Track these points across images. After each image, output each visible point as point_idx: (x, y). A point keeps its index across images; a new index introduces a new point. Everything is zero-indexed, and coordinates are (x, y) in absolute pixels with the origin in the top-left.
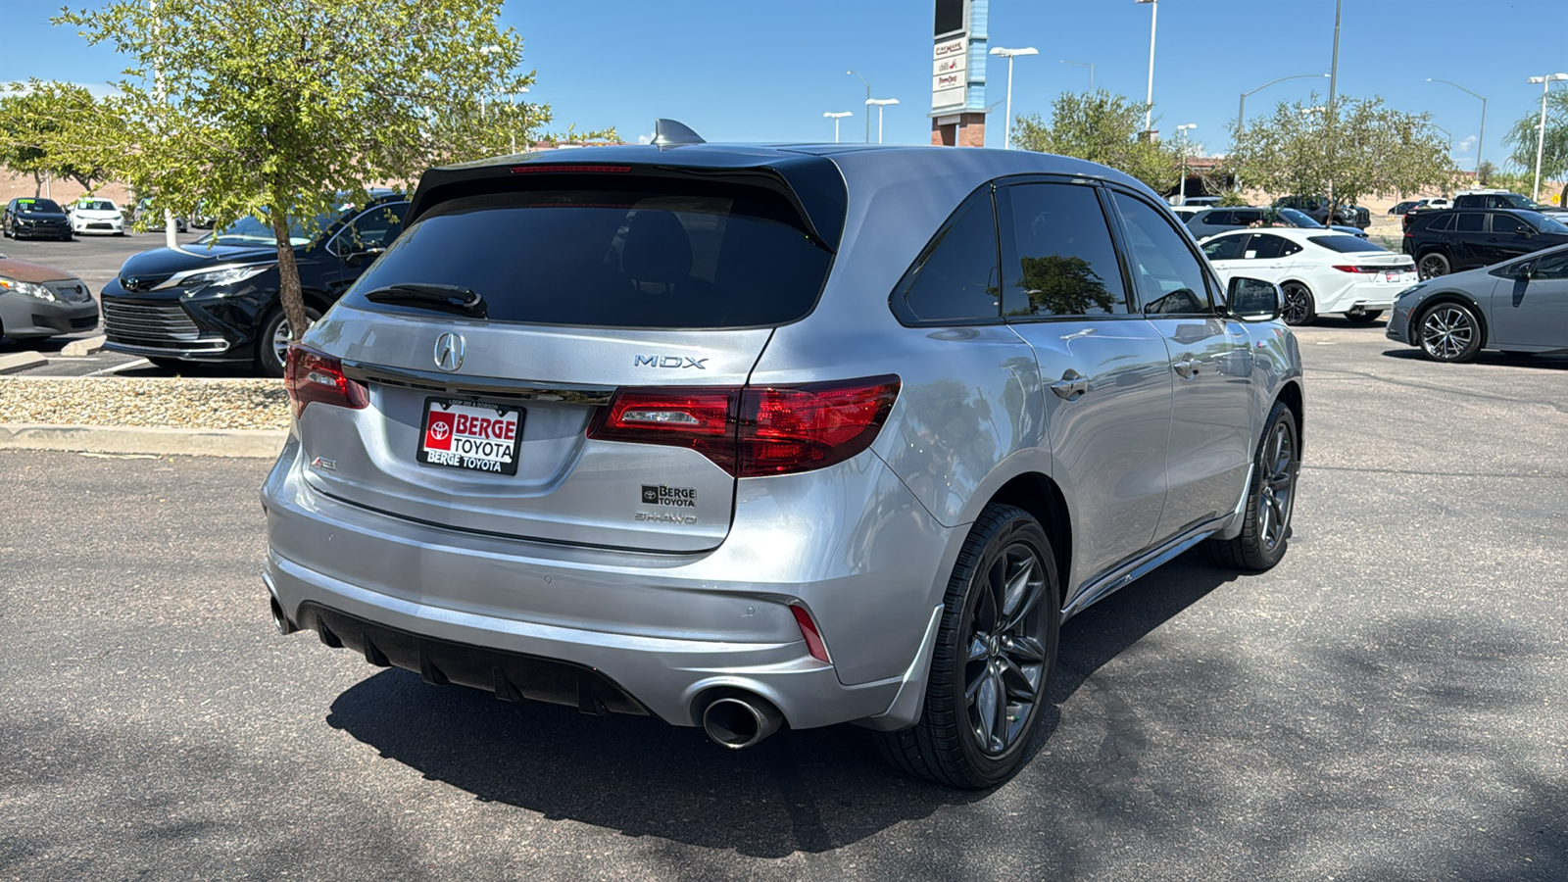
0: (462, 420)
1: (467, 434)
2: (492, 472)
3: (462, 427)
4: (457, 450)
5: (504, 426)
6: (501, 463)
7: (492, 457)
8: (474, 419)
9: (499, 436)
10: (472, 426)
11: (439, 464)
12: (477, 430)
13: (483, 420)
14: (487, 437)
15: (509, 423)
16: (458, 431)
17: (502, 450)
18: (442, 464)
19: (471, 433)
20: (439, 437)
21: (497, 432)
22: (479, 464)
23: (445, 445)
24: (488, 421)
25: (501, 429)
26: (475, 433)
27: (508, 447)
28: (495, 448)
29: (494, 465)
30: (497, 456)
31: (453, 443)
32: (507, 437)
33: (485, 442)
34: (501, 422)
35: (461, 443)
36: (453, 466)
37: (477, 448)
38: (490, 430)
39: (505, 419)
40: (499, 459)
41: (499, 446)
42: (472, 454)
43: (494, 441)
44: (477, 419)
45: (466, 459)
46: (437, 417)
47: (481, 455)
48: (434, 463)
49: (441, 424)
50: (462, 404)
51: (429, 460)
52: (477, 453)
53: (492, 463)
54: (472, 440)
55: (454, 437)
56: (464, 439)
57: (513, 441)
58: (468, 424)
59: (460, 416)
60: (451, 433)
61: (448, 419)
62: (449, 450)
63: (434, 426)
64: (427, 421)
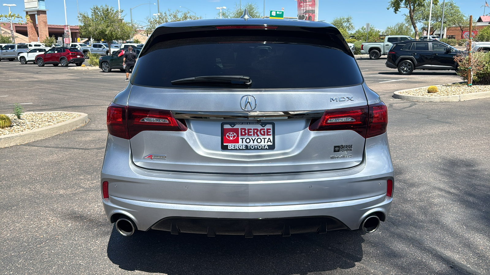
0: (243, 130)
1: (247, 136)
2: (264, 149)
3: (243, 133)
4: (243, 143)
5: (266, 130)
6: (268, 145)
7: (262, 143)
8: (248, 130)
9: (264, 135)
10: (249, 132)
11: (235, 149)
12: (252, 133)
13: (254, 129)
14: (258, 136)
15: (267, 129)
16: (242, 135)
17: (266, 140)
18: (237, 149)
19: (249, 135)
20: (231, 139)
21: (263, 133)
22: (256, 147)
23: (237, 141)
24: (257, 130)
25: (264, 132)
26: (251, 135)
27: (269, 139)
28: (263, 140)
29: (264, 147)
30: (264, 143)
31: (240, 140)
32: (268, 135)
33: (257, 138)
34: (264, 129)
35: (244, 140)
36: (242, 149)
37: (254, 141)
38: (259, 133)
39: (266, 128)
40: (266, 144)
41: (264, 139)
42: (252, 143)
43: (262, 137)
44: (251, 129)
45: (249, 146)
46: (229, 130)
47: (256, 143)
48: (232, 149)
49: (231, 133)
50: (242, 124)
51: (229, 148)
52: (254, 143)
53: (263, 146)
54: (250, 138)
55: (240, 138)
56: (246, 138)
57: (272, 136)
58: (247, 132)
59: (241, 129)
60: (238, 136)
61: (236, 131)
62: (238, 143)
63: (228, 134)
64: (224, 132)
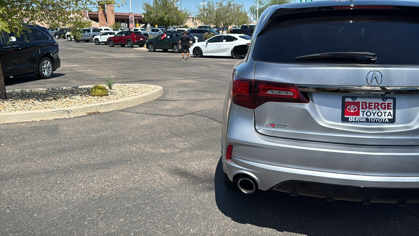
0: (364, 104)
1: (368, 109)
2: (384, 122)
3: (364, 107)
4: (363, 115)
5: (386, 105)
6: (388, 119)
7: (383, 117)
8: (369, 103)
9: (385, 109)
10: (370, 106)
11: (355, 122)
12: (373, 107)
13: (375, 103)
14: (379, 109)
15: (388, 104)
16: (363, 108)
17: (387, 114)
18: (357, 122)
19: (369, 108)
20: (352, 111)
21: (383, 107)
22: (377, 120)
23: (357, 114)
24: (378, 104)
25: (385, 106)
26: (372, 108)
27: (390, 113)
28: (383, 114)
29: (385, 120)
30: (385, 116)
31: (361, 113)
32: (388, 109)
33: (378, 111)
34: (385, 103)
35: (365, 113)
36: (363, 122)
37: (374, 114)
38: (379, 107)
39: (387, 102)
40: (386, 117)
41: (385, 112)
42: (372, 116)
43: (382, 111)
44: (372, 103)
45: (370, 119)
46: (350, 103)
47: (376, 116)
48: (352, 121)
49: (352, 106)
50: (363, 98)
51: (350, 120)
52: (374, 116)
53: (384, 119)
54: (371, 111)
55: (360, 111)
56: (366, 111)
57: (392, 110)
58: (368, 105)
59: (362, 102)
60: (359, 109)
61: (357, 104)
62: (359, 116)
63: (349, 107)
64: (344, 105)
